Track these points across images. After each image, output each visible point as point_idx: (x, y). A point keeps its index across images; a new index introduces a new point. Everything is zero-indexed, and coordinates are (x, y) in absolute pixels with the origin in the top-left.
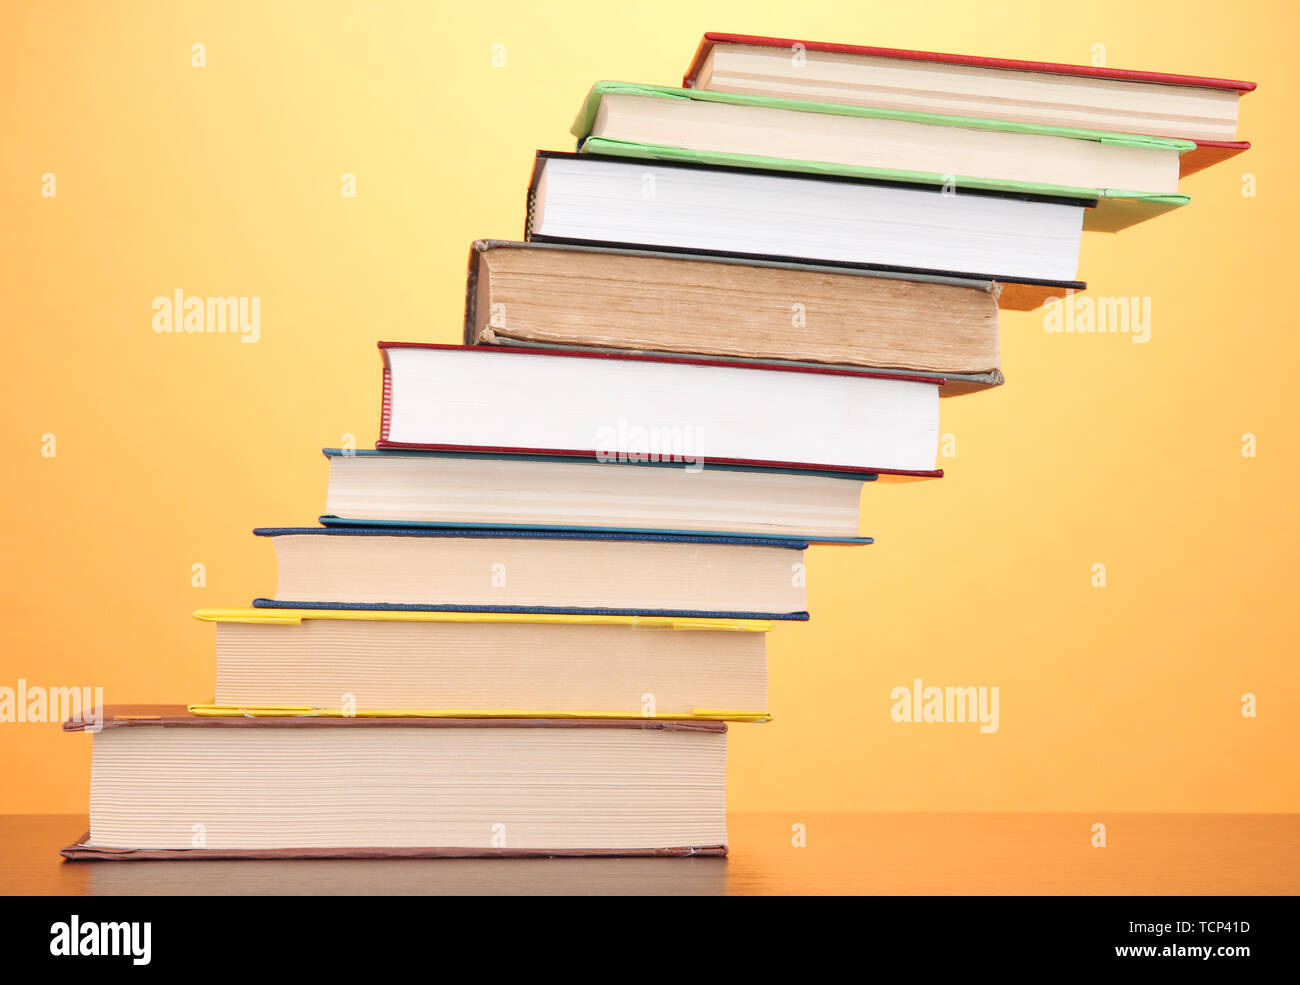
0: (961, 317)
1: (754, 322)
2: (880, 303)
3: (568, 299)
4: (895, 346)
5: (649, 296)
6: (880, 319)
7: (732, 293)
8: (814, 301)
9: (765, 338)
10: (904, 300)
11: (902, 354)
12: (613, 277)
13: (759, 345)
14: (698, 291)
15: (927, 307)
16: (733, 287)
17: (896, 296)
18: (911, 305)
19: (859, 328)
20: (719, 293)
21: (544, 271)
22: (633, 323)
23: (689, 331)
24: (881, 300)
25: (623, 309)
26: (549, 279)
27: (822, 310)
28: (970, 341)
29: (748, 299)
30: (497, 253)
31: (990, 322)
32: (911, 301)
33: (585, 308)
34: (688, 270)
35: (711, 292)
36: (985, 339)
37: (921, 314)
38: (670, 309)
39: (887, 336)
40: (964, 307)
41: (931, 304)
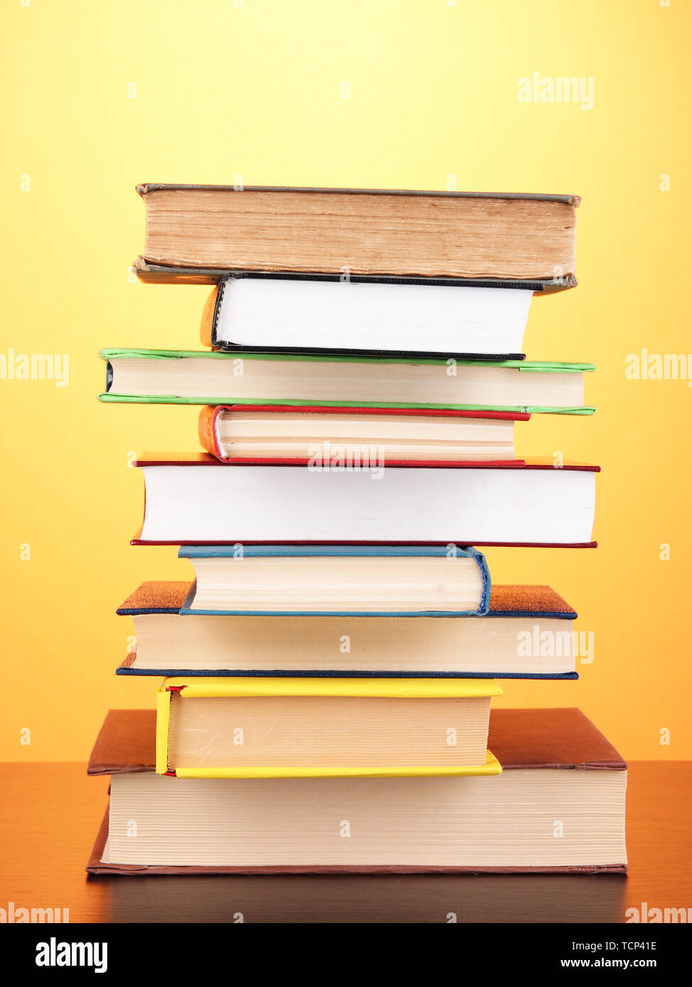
0: (544, 229)
1: (369, 243)
2: (476, 221)
3: (213, 231)
4: (487, 258)
5: (280, 225)
6: (476, 235)
7: (350, 219)
8: (421, 222)
9: (378, 256)
10: (498, 217)
11: (492, 265)
12: (252, 210)
13: (372, 262)
14: (323, 218)
15: (516, 222)
16: (353, 213)
17: (490, 214)
18: (503, 221)
19: (458, 244)
20: (340, 219)
21: (192, 208)
22: (266, 248)
23: (314, 253)
24: (478, 218)
25: (258, 237)
26: (197, 214)
27: (428, 230)
28: (552, 250)
29: (365, 223)
30: (155, 194)
31: (568, 232)
32: (504, 218)
33: (225, 238)
34: (315, 201)
35: (333, 218)
36: (565, 248)
37: (510, 229)
38: (298, 235)
39: (481, 249)
40: (548, 220)
41: (520, 219)
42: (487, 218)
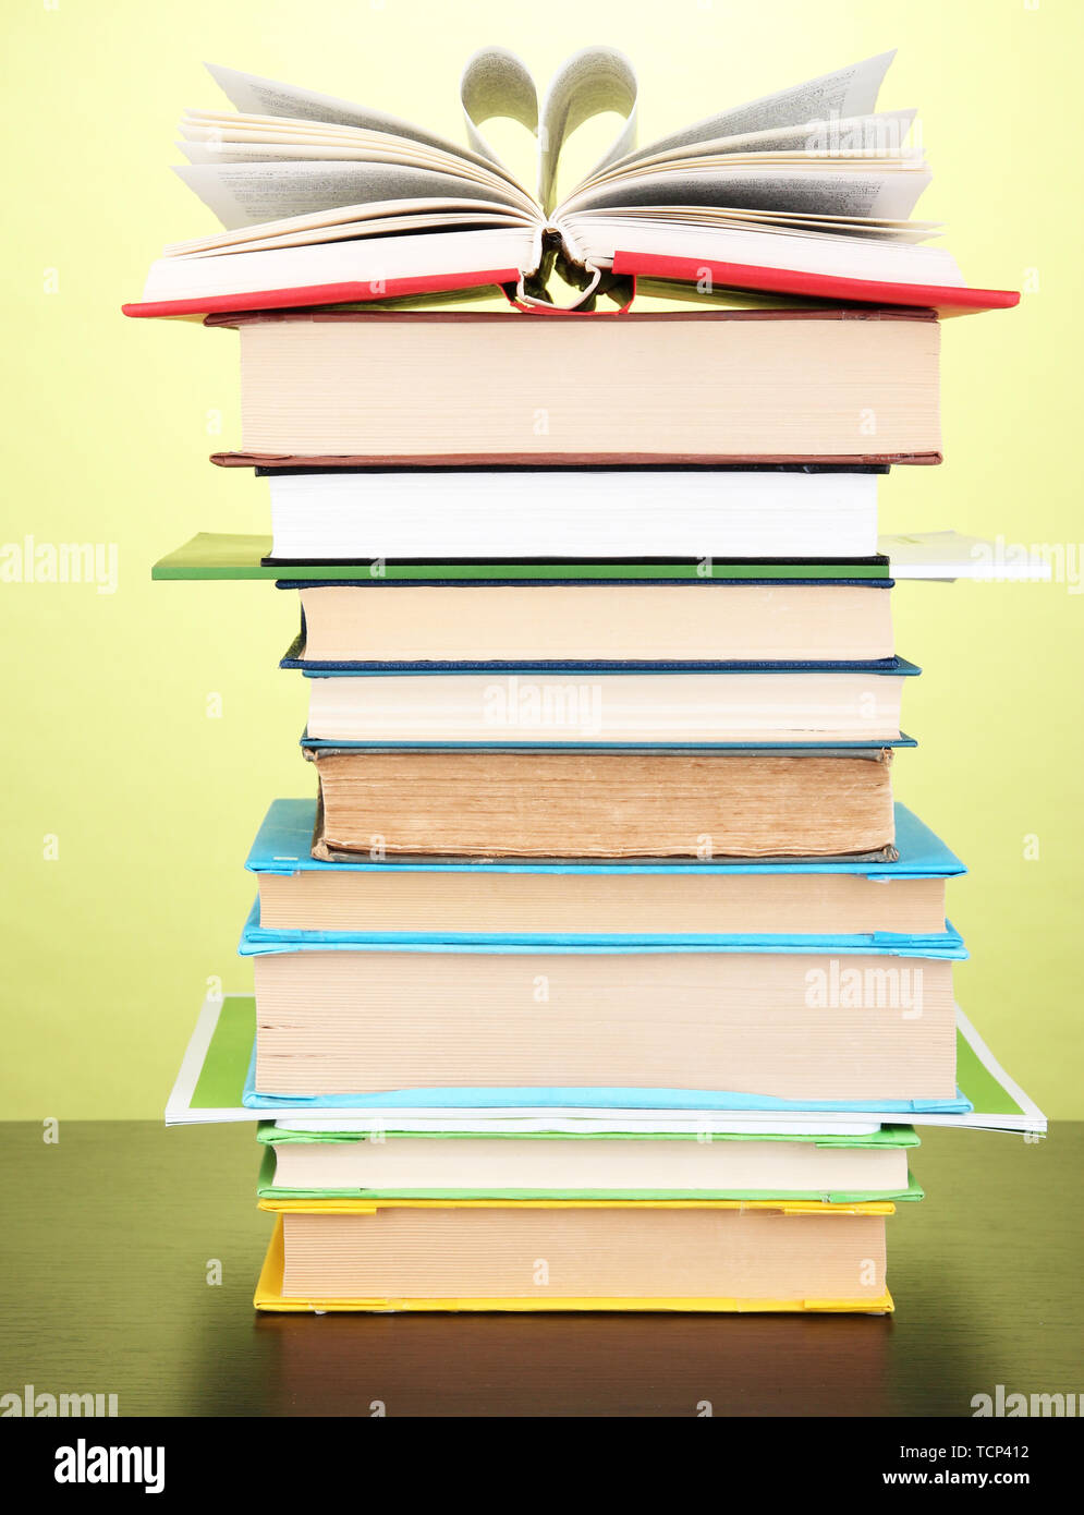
0: (849, 788)
1: (618, 814)
2: (757, 782)
3: (411, 803)
4: (776, 826)
5: (500, 794)
6: (760, 798)
7: (591, 785)
8: (683, 785)
9: (631, 831)
10: (786, 776)
11: (783, 836)
12: (460, 776)
13: (625, 840)
14: (555, 785)
15: (811, 780)
16: (594, 778)
17: (775, 772)
18: (793, 780)
19: (736, 811)
20: (577, 785)
21: (380, 776)
22: (484, 825)
23: (547, 829)
24: (759, 778)
25: (471, 809)
26: (387, 784)
27: (695, 795)
28: (861, 812)
29: (611, 790)
30: (329, 760)
31: (882, 790)
32: (793, 777)
33: (428, 811)
34: (542, 763)
35: (569, 785)
36: (879, 809)
37: (804, 789)
38: (525, 807)
39: (769, 817)
40: (851, 777)
41: (816, 777)
42: (772, 777)
